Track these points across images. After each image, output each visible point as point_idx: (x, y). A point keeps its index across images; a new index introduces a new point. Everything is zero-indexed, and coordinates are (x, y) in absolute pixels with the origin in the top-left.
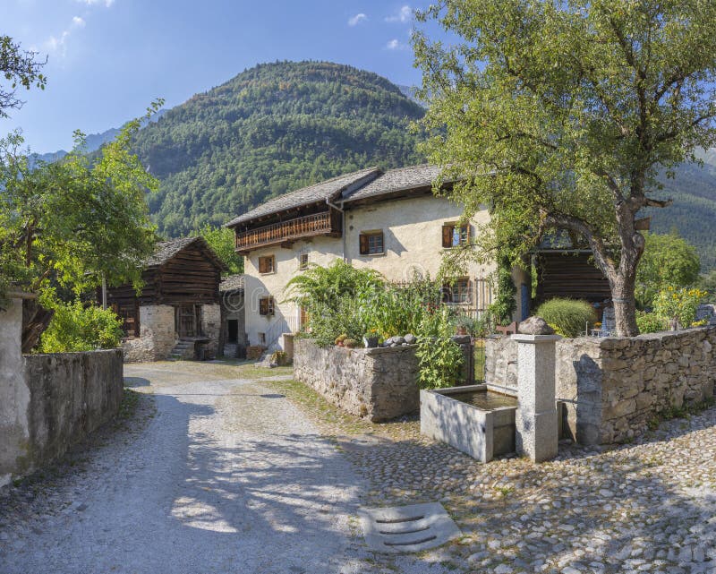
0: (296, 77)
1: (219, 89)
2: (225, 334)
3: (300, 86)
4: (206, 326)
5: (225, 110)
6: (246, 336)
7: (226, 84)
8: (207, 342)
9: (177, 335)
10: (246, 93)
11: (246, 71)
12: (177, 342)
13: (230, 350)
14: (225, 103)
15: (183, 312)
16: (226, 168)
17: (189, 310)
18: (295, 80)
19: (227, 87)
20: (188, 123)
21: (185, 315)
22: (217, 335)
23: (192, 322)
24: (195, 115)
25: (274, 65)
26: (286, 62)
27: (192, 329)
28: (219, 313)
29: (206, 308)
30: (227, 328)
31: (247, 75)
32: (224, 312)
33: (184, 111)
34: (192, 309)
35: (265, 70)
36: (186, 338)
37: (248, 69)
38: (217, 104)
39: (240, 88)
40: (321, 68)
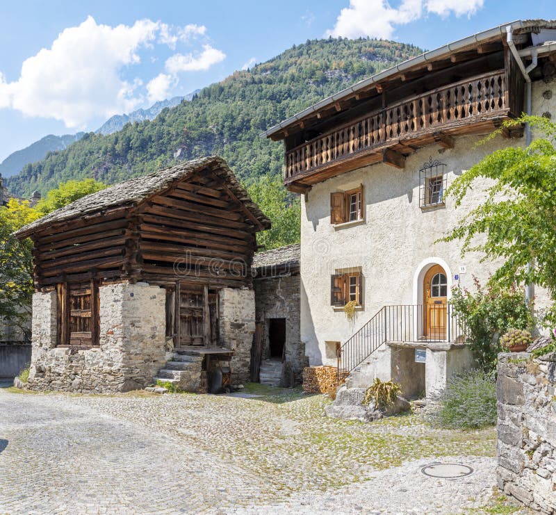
0: (352, 55)
1: (262, 66)
2: (263, 343)
3: (355, 65)
4: (228, 327)
5: (268, 89)
6: (302, 347)
7: (272, 61)
8: (227, 357)
9: (171, 342)
10: (294, 71)
11: (294, 48)
12: (169, 356)
13: (271, 372)
14: (270, 82)
15: (184, 300)
16: (270, 154)
17: (196, 297)
18: (350, 59)
19: (272, 64)
20: (227, 102)
21: (186, 305)
22: (248, 344)
23: (201, 320)
24: (234, 95)
25: (327, 42)
26: (341, 40)
27: (201, 332)
28: (252, 305)
29: (227, 294)
30: (267, 333)
31: (297, 52)
32: (262, 304)
33: (222, 90)
34: (201, 296)
35: (317, 47)
36: (188, 349)
37: (297, 45)
38: (261, 82)
39: (287, 67)
40: (380, 46)
